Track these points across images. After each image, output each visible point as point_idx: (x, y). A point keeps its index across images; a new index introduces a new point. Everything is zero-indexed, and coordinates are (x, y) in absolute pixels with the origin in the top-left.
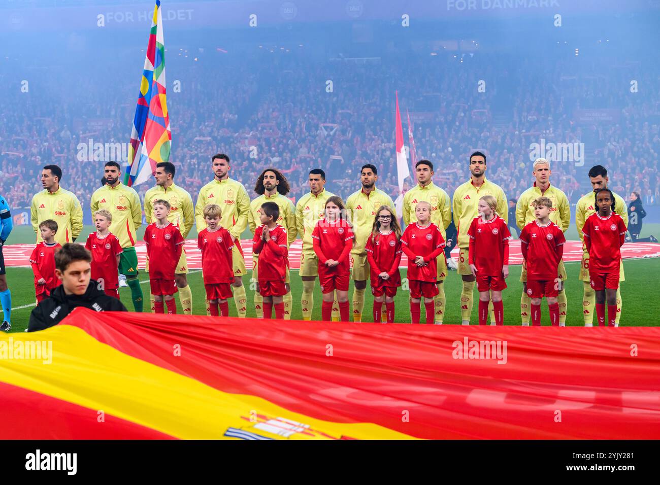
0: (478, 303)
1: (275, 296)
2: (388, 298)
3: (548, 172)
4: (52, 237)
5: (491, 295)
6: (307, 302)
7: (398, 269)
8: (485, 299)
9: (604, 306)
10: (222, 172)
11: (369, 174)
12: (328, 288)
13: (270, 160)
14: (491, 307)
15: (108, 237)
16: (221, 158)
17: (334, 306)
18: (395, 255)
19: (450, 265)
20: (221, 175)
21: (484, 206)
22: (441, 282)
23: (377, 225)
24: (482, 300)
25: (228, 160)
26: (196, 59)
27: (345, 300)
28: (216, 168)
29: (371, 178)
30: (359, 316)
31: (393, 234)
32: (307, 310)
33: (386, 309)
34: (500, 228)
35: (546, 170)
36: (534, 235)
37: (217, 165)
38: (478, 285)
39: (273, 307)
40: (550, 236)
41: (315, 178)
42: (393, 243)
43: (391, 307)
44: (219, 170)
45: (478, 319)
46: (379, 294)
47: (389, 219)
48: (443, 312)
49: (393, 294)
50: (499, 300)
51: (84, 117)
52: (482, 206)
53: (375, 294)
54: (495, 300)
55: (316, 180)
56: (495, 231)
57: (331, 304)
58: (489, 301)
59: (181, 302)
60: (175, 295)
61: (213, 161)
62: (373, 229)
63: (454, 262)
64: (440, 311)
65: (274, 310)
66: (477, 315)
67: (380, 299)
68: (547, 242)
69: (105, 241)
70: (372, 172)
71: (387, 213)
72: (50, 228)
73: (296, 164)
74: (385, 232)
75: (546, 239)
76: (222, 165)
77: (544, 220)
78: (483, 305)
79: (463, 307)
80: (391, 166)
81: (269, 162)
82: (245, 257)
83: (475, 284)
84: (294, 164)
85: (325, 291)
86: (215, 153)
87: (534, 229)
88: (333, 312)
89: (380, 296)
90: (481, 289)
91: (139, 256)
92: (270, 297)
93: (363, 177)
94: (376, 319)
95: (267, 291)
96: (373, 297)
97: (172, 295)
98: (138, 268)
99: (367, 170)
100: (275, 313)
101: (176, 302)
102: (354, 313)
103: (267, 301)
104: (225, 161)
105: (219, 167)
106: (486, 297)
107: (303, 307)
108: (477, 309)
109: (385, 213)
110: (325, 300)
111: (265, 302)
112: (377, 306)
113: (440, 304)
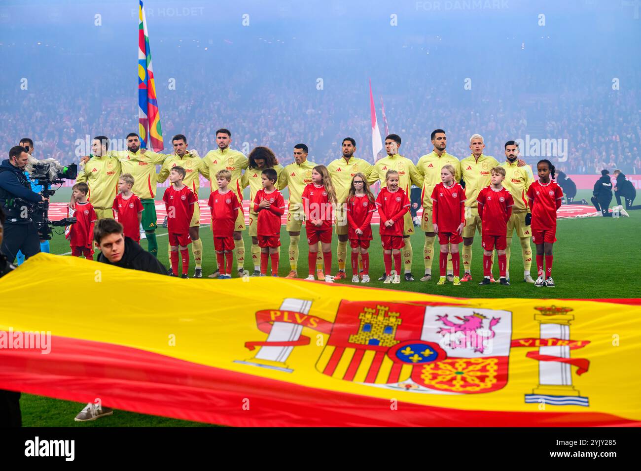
0: (439, 254)
1: (271, 246)
2: (363, 249)
3: (482, 145)
4: (83, 198)
5: (449, 248)
6: (293, 252)
7: (369, 225)
8: (444, 250)
9: (543, 257)
10: (224, 144)
11: (349, 145)
12: (313, 241)
13: (268, 134)
14: (449, 257)
15: (131, 198)
16: (224, 132)
17: (318, 256)
18: (368, 214)
19: (417, 223)
20: (223, 147)
21: (447, 174)
22: (408, 236)
23: (353, 189)
24: (442, 251)
25: (229, 134)
26: (206, 49)
27: (329, 251)
28: (219, 141)
29: (350, 149)
30: (343, 265)
31: (366, 196)
32: (293, 259)
33: (362, 259)
34: (458, 192)
35: (479, 143)
36: (489, 197)
37: (220, 138)
38: (439, 239)
39: (270, 257)
40: (502, 199)
41: (298, 152)
42: (365, 204)
43: (365, 257)
44: (222, 142)
45: (439, 267)
46: (355, 246)
47: (362, 184)
48: (411, 261)
49: (367, 247)
50: (456, 251)
51: (112, 96)
52: (445, 174)
53: (352, 246)
54: (453, 251)
55: (298, 153)
56: (455, 195)
57: (316, 254)
58: (448, 253)
59: (193, 252)
60: (188, 246)
61: (217, 135)
62: (350, 193)
63: (418, 219)
64: (409, 261)
65: (270, 259)
66: (438, 264)
67: (357, 250)
68: (500, 204)
69: (129, 201)
70: (351, 144)
71: (360, 179)
72: (80, 190)
73: (289, 137)
74: (360, 195)
75: (499, 201)
76: (224, 138)
77: (498, 186)
78: (443, 256)
79: (426, 258)
80: (367, 140)
81: (267, 135)
82: (245, 215)
83: (437, 238)
84: (288, 138)
85: (311, 244)
86: (219, 128)
87: (489, 193)
88: (317, 260)
89: (355, 247)
90: (441, 242)
91: (158, 214)
92: (267, 248)
93: (344, 148)
94: (354, 267)
95: (264, 243)
96: (351, 249)
97: (186, 246)
98: (157, 223)
99: (347, 143)
100: (271, 262)
101: (189, 252)
102: (338, 262)
103: (265, 252)
104: (227, 135)
105: (222, 140)
106: (445, 249)
107: (290, 256)
108: (438, 259)
109: (358, 179)
110: (310, 251)
111: (263, 252)
112: (354, 256)
113: (407, 255)
